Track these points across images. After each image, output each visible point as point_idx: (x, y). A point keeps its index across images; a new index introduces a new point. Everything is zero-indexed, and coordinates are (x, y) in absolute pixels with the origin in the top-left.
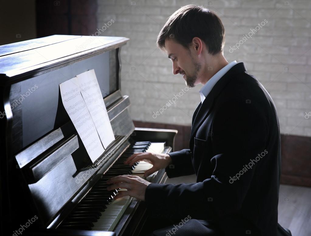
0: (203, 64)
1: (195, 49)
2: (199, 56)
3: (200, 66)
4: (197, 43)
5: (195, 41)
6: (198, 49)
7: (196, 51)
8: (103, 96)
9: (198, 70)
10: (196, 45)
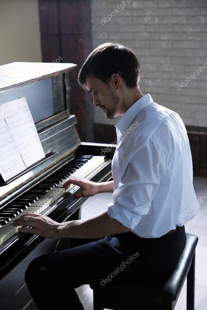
0: (121, 97)
1: (114, 84)
2: (118, 90)
3: (119, 99)
4: (116, 79)
5: (114, 77)
6: (117, 84)
7: (115, 86)
8: (34, 122)
9: (117, 103)
10: (115, 80)
